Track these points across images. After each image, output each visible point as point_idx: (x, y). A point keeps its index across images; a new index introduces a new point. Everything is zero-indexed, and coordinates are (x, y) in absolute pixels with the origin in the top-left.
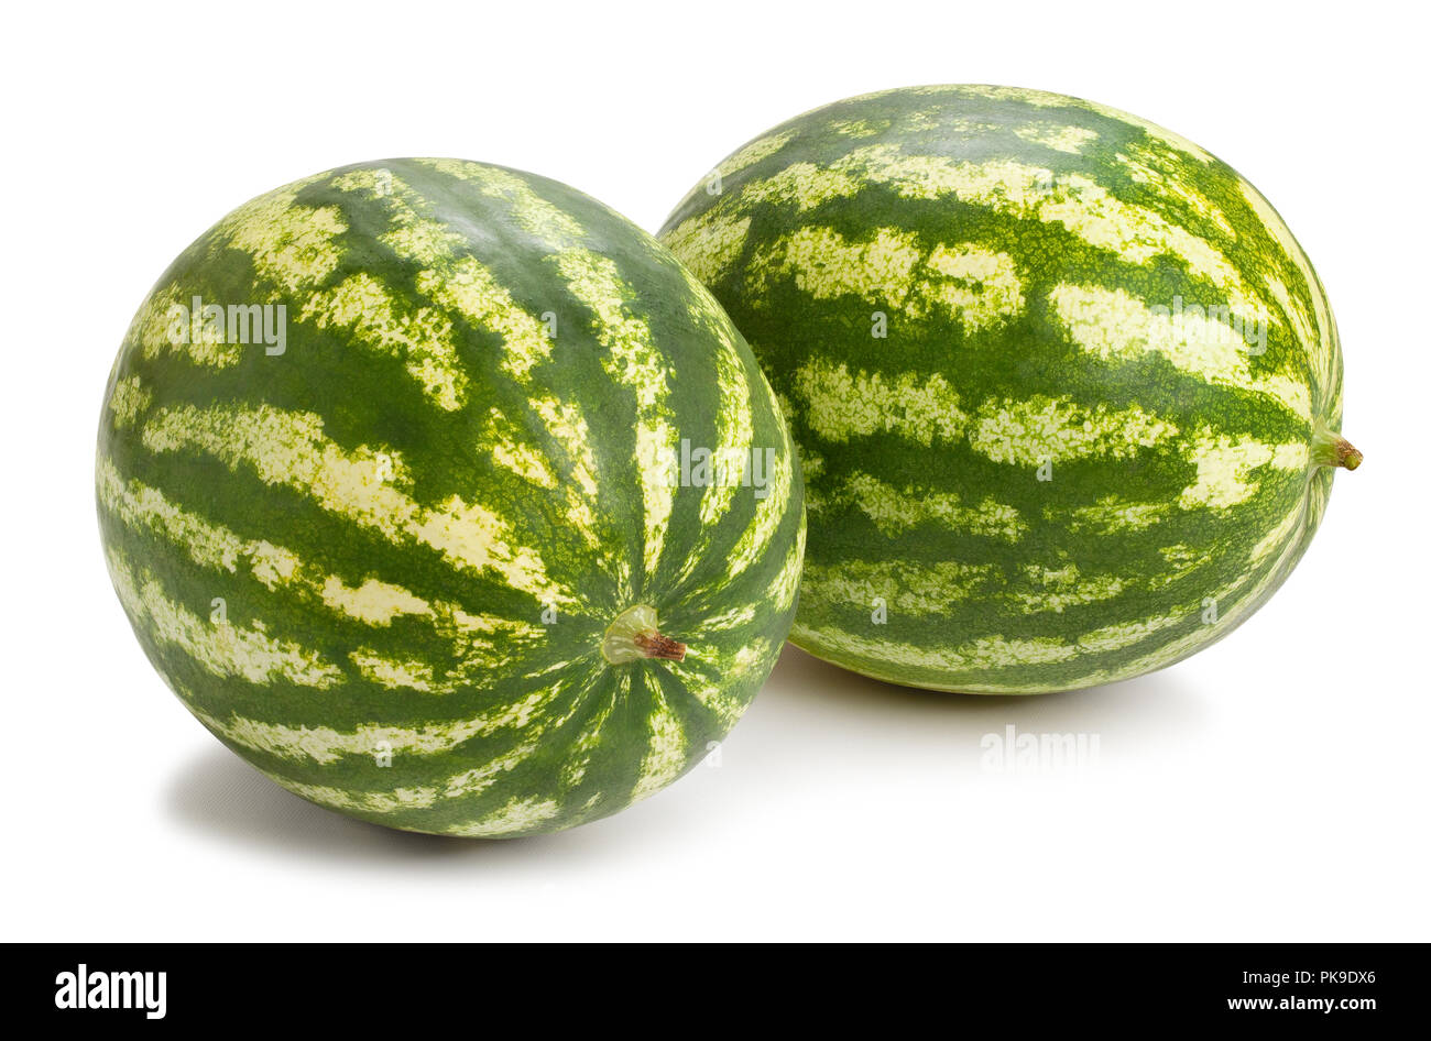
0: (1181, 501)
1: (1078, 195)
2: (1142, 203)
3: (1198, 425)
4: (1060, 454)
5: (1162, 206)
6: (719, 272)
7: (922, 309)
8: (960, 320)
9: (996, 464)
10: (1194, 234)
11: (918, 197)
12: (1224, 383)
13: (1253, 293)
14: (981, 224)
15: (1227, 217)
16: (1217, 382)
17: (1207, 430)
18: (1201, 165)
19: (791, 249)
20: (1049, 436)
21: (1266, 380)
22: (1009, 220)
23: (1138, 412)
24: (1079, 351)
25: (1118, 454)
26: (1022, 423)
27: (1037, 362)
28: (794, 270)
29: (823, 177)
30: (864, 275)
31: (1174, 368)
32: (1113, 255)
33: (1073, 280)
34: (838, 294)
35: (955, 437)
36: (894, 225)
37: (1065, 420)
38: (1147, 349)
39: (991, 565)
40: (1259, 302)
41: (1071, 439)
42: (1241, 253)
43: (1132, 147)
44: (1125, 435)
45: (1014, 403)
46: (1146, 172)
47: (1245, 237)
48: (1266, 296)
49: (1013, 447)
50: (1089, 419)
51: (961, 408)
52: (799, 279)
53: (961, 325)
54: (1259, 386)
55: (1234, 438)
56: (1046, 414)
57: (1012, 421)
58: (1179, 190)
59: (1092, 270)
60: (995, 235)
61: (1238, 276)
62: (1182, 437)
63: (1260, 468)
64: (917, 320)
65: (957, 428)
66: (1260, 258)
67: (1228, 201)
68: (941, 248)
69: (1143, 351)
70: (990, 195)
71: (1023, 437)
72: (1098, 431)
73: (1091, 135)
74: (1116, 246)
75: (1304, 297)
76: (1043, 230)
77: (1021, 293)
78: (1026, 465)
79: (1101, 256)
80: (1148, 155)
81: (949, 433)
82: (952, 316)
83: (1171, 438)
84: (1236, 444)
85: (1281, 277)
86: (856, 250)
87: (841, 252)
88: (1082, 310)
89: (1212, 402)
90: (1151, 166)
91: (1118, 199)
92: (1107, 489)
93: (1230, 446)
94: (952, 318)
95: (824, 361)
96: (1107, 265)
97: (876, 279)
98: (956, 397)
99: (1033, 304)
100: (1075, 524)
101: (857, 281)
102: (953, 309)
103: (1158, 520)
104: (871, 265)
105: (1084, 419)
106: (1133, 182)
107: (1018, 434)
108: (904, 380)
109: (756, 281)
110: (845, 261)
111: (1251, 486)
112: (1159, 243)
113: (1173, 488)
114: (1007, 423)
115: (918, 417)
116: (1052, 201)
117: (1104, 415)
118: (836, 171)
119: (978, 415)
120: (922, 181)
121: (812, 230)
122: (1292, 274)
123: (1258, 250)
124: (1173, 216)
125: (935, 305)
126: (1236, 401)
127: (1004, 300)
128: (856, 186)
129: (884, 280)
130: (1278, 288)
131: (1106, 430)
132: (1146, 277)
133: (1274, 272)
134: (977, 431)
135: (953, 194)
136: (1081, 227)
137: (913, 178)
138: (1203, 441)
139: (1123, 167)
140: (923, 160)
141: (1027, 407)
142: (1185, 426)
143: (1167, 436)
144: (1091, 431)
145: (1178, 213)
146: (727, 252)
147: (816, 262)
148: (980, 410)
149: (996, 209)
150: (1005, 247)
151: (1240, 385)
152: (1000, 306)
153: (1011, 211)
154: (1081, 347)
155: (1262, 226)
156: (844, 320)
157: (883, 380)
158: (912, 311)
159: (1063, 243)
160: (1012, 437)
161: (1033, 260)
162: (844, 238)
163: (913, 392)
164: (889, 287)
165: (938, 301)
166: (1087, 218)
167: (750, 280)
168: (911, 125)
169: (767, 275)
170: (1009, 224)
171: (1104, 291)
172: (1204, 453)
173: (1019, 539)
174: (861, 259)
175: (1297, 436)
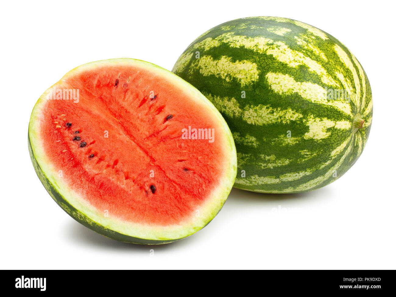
0: (305, 137)
1: (279, 47)
2: (298, 50)
3: (309, 114)
4: (267, 122)
5: (304, 51)
6: (184, 69)
7: (230, 79)
8: (240, 82)
9: (249, 124)
10: (313, 59)
11: (234, 47)
12: (318, 103)
13: (330, 77)
14: (250, 55)
15: (326, 55)
16: (315, 102)
17: (312, 116)
18: (322, 40)
19: (200, 62)
20: (263, 117)
21: (333, 102)
22: (257, 53)
23: (290, 110)
24: (273, 92)
25: (284, 122)
26: (256, 113)
27: (261, 95)
28: (200, 68)
29: (213, 42)
30: (216, 69)
31: (302, 98)
32: (286, 64)
33: (273, 71)
34: (209, 75)
35: (239, 116)
36: (227, 55)
37: (268, 112)
38: (294, 92)
39: (250, 154)
40: (332, 80)
41: (270, 118)
42: (328, 65)
43: (300, 34)
44: (286, 117)
45: (254, 107)
46: (302, 42)
47: (331, 60)
48: (335, 78)
49: (253, 119)
50: (275, 112)
51: (240, 108)
52: (201, 70)
53: (240, 84)
54: (330, 104)
55: (321, 119)
56: (263, 110)
57: (253, 112)
58: (311, 47)
59: (279, 69)
60: (253, 58)
61: (326, 72)
62: (304, 118)
63: (331, 128)
64: (229, 82)
65: (239, 113)
66: (335, 67)
67: (328, 51)
68: (237, 61)
69: (292, 92)
70: (254, 47)
71: (256, 117)
72: (278, 116)
73: (289, 30)
74: (287, 62)
75: (351, 79)
76: (267, 57)
77: (258, 75)
78: (257, 125)
79: (283, 65)
80: (305, 37)
81: (237, 114)
82: (238, 81)
83: (301, 118)
84: (322, 120)
85: (342, 73)
86: (215, 62)
87: (212, 63)
88: (275, 80)
89: (314, 108)
90: (305, 40)
91: (291, 49)
92: (281, 132)
93: (320, 121)
94: (238, 82)
95: (205, 93)
96: (284, 67)
97: (219, 70)
98: (238, 105)
99: (261, 78)
100: (273, 143)
101: (214, 71)
102: (239, 79)
103: (298, 142)
104: (218, 66)
105: (274, 112)
106: (297, 44)
107: (255, 116)
108: (225, 99)
109: (191, 71)
110: (212, 65)
111: (328, 133)
112: (301, 62)
113: (302, 133)
114: (252, 113)
115: (229, 109)
116: (271, 49)
117: (280, 111)
118: (216, 39)
119: (244, 110)
120: (237, 43)
121: (206, 56)
122: (347, 72)
123: (335, 65)
124: (307, 54)
125: (234, 78)
126: (322, 108)
127: (253, 77)
128: (220, 44)
129: (221, 71)
130: (340, 76)
131: (280, 115)
132: (295, 71)
133: (339, 71)
134: (244, 114)
135: (244, 46)
136: (278, 56)
137: (234, 42)
138: (311, 119)
139: (296, 40)
140: (239, 36)
141: (257, 108)
142: (305, 115)
143: (299, 117)
144: (276, 115)
145: (310, 54)
146: (186, 63)
147: (205, 65)
148: (245, 109)
149: (254, 51)
150: (255, 62)
151: (323, 104)
152: (251, 78)
153: (259, 51)
154: (274, 91)
155: (339, 58)
156: (210, 82)
157: (220, 98)
158: (228, 80)
159: (272, 61)
160: (253, 117)
161: (263, 65)
162: (213, 59)
163: (228, 102)
164: (222, 72)
165: (235, 77)
166: (280, 54)
167: (190, 70)
168: (240, 27)
169: (194, 69)
170: (257, 55)
171: (282, 75)
172: (311, 123)
173: (257, 147)
174: (216, 65)
175: (345, 119)
